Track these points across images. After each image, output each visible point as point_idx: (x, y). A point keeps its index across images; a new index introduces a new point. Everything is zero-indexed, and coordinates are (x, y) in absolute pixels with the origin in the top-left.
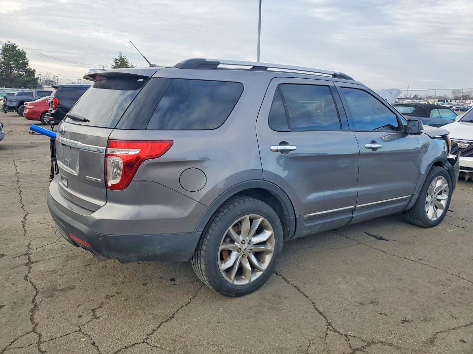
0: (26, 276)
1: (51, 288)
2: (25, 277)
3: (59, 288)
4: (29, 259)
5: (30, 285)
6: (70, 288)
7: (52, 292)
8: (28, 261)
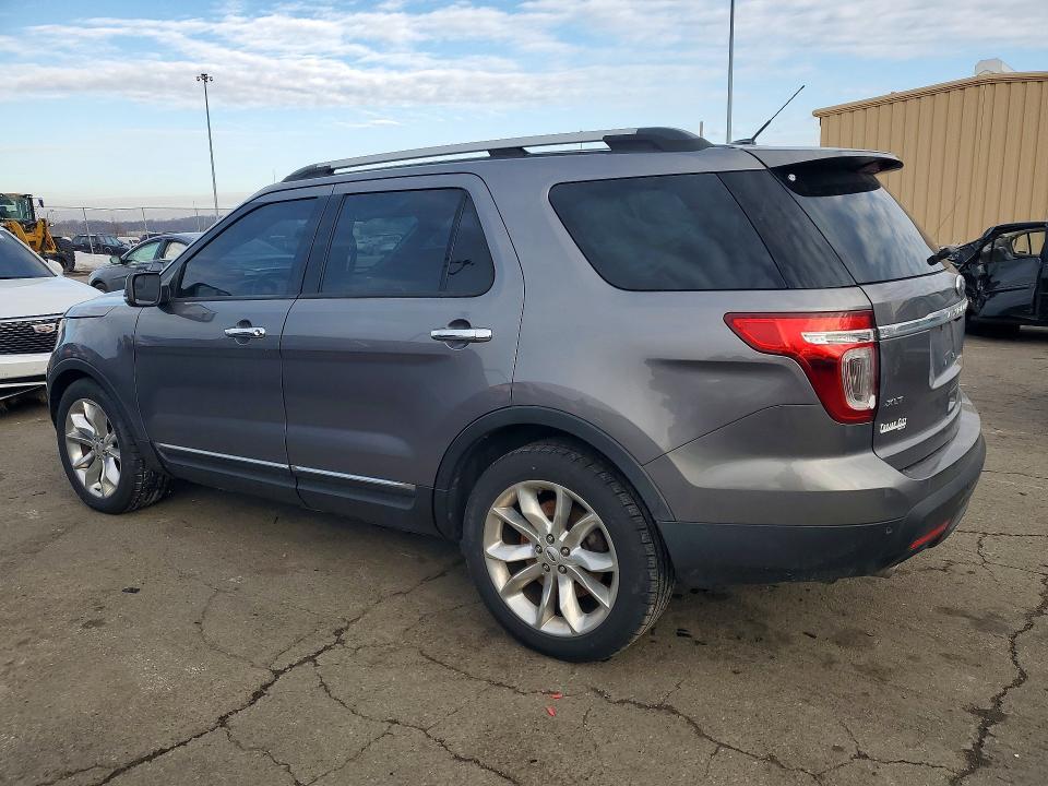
0: (1018, 683)
1: (984, 630)
2: (1021, 682)
3: (966, 621)
4: (984, 732)
5: (1020, 658)
6: (948, 611)
7: (987, 623)
8: (991, 729)
